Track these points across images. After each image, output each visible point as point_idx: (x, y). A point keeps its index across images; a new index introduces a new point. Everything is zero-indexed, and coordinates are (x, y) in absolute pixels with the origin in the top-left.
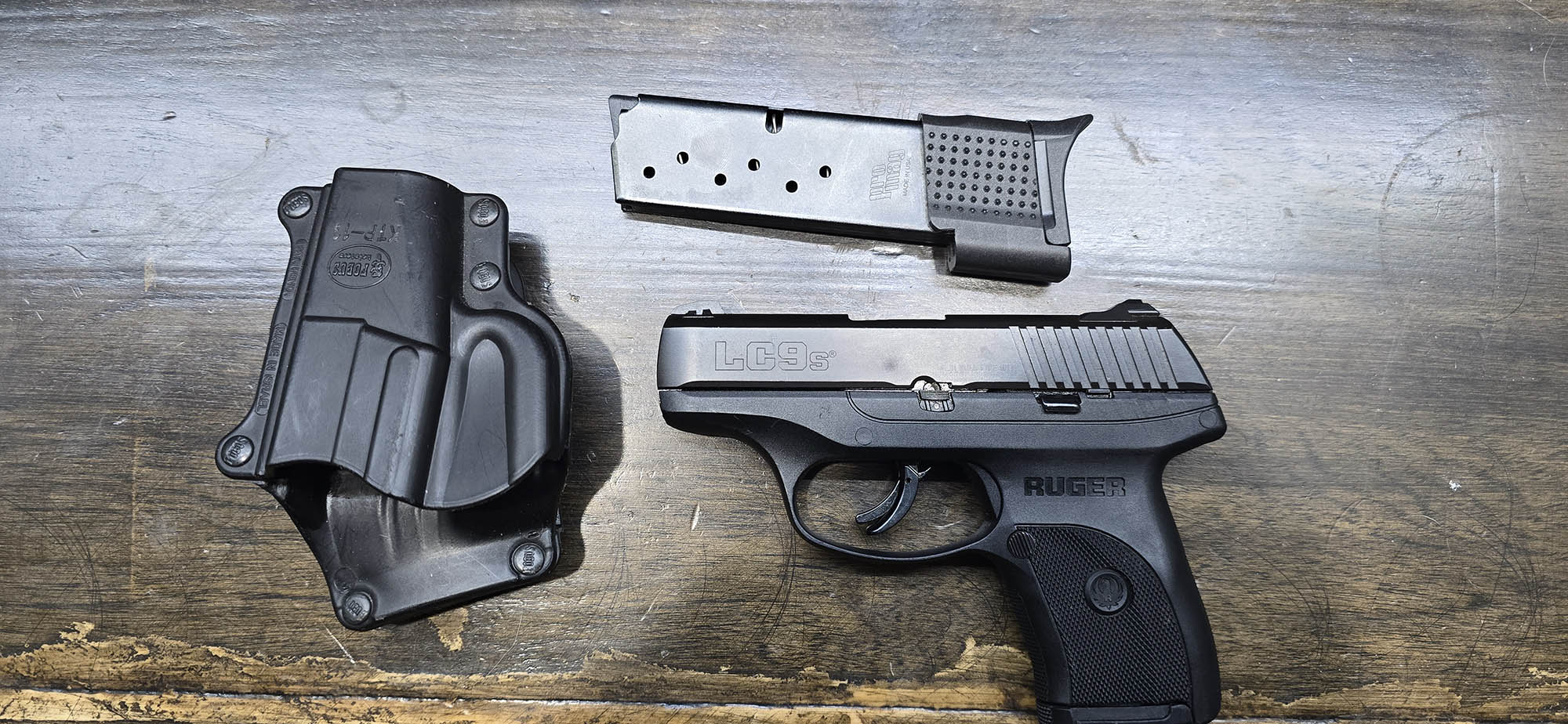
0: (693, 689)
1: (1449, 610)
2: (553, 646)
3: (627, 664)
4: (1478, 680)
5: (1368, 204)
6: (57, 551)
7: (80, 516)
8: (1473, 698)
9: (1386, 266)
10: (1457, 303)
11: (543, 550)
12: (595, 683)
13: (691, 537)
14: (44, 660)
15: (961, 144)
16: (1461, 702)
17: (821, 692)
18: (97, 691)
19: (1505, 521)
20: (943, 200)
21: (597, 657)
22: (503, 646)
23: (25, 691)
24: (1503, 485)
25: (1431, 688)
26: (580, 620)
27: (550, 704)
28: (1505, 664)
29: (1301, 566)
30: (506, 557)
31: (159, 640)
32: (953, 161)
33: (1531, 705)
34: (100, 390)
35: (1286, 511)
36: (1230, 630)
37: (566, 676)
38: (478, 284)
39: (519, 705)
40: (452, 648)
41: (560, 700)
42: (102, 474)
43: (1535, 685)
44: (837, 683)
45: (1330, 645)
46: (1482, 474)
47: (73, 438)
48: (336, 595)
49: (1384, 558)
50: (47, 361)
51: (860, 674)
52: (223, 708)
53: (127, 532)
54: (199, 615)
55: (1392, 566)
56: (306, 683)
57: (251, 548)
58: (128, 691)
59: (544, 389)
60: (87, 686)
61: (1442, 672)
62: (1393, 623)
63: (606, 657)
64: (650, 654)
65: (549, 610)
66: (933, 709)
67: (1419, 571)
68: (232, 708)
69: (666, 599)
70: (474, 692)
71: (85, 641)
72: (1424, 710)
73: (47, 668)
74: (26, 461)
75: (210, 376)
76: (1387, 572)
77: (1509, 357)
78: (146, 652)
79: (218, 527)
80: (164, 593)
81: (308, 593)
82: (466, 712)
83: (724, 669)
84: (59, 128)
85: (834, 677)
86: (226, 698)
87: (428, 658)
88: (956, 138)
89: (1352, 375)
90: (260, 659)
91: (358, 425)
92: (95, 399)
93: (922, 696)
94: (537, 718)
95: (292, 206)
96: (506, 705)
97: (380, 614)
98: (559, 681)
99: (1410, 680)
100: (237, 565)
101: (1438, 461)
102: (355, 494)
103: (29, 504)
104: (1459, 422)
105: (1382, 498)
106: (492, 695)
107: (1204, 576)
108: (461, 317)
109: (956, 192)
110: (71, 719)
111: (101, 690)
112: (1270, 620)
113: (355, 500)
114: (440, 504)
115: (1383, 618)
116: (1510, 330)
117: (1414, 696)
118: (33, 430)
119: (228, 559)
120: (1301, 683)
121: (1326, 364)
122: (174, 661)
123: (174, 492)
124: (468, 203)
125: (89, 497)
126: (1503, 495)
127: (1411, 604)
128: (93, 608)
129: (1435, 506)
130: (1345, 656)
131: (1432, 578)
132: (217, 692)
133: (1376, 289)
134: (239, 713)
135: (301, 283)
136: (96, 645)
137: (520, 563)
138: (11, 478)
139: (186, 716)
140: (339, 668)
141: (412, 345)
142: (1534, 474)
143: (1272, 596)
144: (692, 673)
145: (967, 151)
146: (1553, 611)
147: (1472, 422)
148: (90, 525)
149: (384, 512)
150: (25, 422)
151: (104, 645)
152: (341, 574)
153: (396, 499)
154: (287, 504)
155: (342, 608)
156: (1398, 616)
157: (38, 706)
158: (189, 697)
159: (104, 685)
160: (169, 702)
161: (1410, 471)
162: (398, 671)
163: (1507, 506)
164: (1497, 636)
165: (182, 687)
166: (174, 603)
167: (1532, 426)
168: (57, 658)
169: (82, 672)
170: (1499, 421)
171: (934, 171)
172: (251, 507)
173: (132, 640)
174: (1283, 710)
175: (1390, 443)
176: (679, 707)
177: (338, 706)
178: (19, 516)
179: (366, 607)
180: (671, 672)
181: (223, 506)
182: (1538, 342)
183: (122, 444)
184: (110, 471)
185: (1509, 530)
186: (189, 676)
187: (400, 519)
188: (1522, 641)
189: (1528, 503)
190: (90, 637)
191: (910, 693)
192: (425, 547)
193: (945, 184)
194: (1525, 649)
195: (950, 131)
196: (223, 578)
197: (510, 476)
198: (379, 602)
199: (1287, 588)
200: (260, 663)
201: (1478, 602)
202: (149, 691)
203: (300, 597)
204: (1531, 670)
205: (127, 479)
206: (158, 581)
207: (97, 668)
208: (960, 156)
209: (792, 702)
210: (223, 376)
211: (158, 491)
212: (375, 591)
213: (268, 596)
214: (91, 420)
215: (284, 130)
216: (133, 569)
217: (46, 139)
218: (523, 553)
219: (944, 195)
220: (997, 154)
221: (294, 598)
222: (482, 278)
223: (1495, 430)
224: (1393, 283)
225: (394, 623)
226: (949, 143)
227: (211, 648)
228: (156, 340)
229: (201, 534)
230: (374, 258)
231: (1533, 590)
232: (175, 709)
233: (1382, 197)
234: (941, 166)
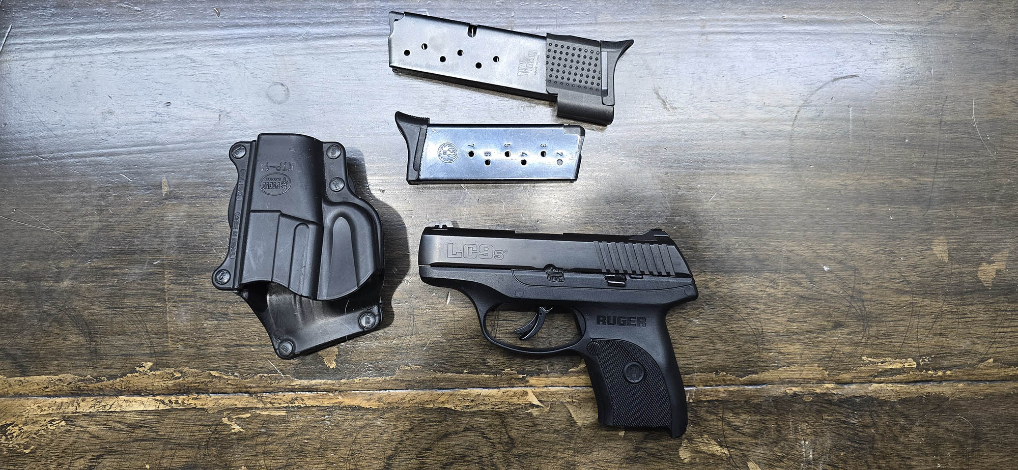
0: (451, 382)
1: (823, 330)
2: (381, 364)
3: (417, 371)
4: (837, 364)
5: (784, 127)
6: (131, 328)
7: (140, 310)
8: (834, 372)
9: (793, 159)
10: (830, 177)
11: (374, 316)
12: (403, 381)
13: (447, 308)
14: (128, 381)
15: (565, 50)
16: (828, 375)
17: (513, 381)
18: (157, 395)
19: (852, 285)
20: (553, 78)
21: (403, 369)
22: (356, 365)
23: (120, 397)
24: (851, 267)
25: (813, 368)
26: (394, 351)
27: (381, 392)
28: (850, 355)
29: (749, 311)
30: (356, 321)
31: (185, 369)
32: (560, 59)
33: (863, 375)
34: (145, 247)
35: (742, 285)
36: (714, 343)
37: (388, 378)
38: (334, 188)
39: (366, 393)
40: (331, 367)
41: (386, 390)
42: (149, 289)
43: (865, 365)
44: (521, 376)
45: (763, 349)
46: (840, 262)
47: (133, 271)
48: (275, 343)
49: (790, 306)
50: (117, 233)
51: (532, 371)
52: (220, 401)
53: (164, 317)
54: (204, 356)
55: (794, 310)
56: (260, 387)
57: (228, 322)
58: (172, 394)
59: (371, 240)
60: (153, 393)
61: (819, 360)
62: (795, 337)
63: (407, 368)
64: (429, 366)
65: (378, 347)
66: (569, 387)
67: (808, 312)
68: (224, 401)
69: (436, 339)
70: (343, 388)
71: (149, 371)
72: (810, 379)
73: (130, 385)
74: (111, 284)
75: (200, 238)
76: (791, 313)
77: (856, 203)
78: (180, 375)
79: (211, 313)
80: (186, 347)
81: (258, 343)
82: (340, 397)
83: (465, 371)
84: (111, 113)
85: (519, 373)
86: (221, 396)
87: (319, 372)
88: (562, 47)
89: (775, 215)
90: (236, 376)
91: (282, 262)
92: (143, 252)
93: (563, 381)
94: (375, 399)
95: (237, 152)
96: (360, 393)
97: (297, 351)
98: (385, 381)
99: (803, 364)
100: (221, 331)
101: (819, 256)
102: (281, 294)
103: (114, 306)
104: (829, 237)
105: (790, 276)
106: (352, 389)
107: (701, 318)
108: (327, 206)
109: (560, 75)
110: (145, 409)
111: (159, 395)
112: (733, 338)
113: (280, 297)
114: (325, 298)
115: (789, 336)
116: (856, 189)
117: (804, 373)
118: (113, 269)
119: (217, 329)
120: (748, 368)
121: (763, 210)
122: (193, 379)
123: (187, 296)
124: (325, 146)
125: (144, 300)
126: (851, 272)
127: (804, 328)
128: (151, 355)
129: (816, 280)
130: (771, 354)
131: (814, 315)
132: (216, 393)
133: (788, 171)
134: (228, 403)
135: (245, 192)
136: (154, 373)
137: (363, 323)
138: (104, 293)
139: (202, 405)
140: (276, 379)
141: (305, 222)
142: (866, 261)
143: (735, 326)
144: (450, 374)
145: (567, 54)
146: (875, 329)
147: (836, 236)
148: (146, 314)
149: (295, 302)
150: (108, 265)
151: (158, 373)
152: (276, 333)
153: (301, 296)
154: (249, 301)
155: (279, 349)
156: (797, 334)
157: (128, 404)
158: (203, 396)
159: (160, 392)
160: (193, 399)
161: (804, 262)
162: (305, 379)
163: (853, 278)
164: (847, 342)
165: (199, 391)
166: (191, 351)
167: (866, 237)
168: (134, 380)
169: (148, 386)
170: (849, 235)
171: (550, 63)
172: (227, 302)
173: (172, 370)
174: (740, 381)
175: (794, 248)
176: (444, 391)
177: (277, 397)
178: (109, 311)
179: (290, 348)
180: (439, 374)
181: (212, 302)
182: (870, 195)
183: (158, 274)
184: (153, 287)
185: (853, 289)
186: (202, 386)
187: (303, 305)
188: (858, 344)
189: (863, 276)
190: (151, 369)
191: (557, 380)
192: (317, 318)
193: (555, 70)
194: (860, 348)
195: (560, 43)
196: (215, 338)
197: (358, 283)
198: (296, 346)
199: (742, 322)
200: (237, 378)
201: (838, 325)
202: (182, 394)
203: (254, 346)
204: (863, 358)
205: (163, 290)
206: (182, 340)
207: (156, 384)
208: (564, 56)
209: (500, 386)
210: (207, 237)
211: (179, 296)
212: (294, 340)
213: (238, 345)
214: (142, 262)
215: (228, 110)
216: (169, 335)
217: (105, 119)
218: (365, 318)
219: (554, 76)
220: (582, 57)
221: (251, 346)
222: (336, 185)
223: (847, 240)
224: (797, 168)
225: (302, 355)
226: (559, 49)
227: (211, 372)
228: (171, 221)
229: (202, 316)
230: (282, 180)
231: (865, 318)
232: (196, 402)
233: (792, 123)
234: (554, 61)
